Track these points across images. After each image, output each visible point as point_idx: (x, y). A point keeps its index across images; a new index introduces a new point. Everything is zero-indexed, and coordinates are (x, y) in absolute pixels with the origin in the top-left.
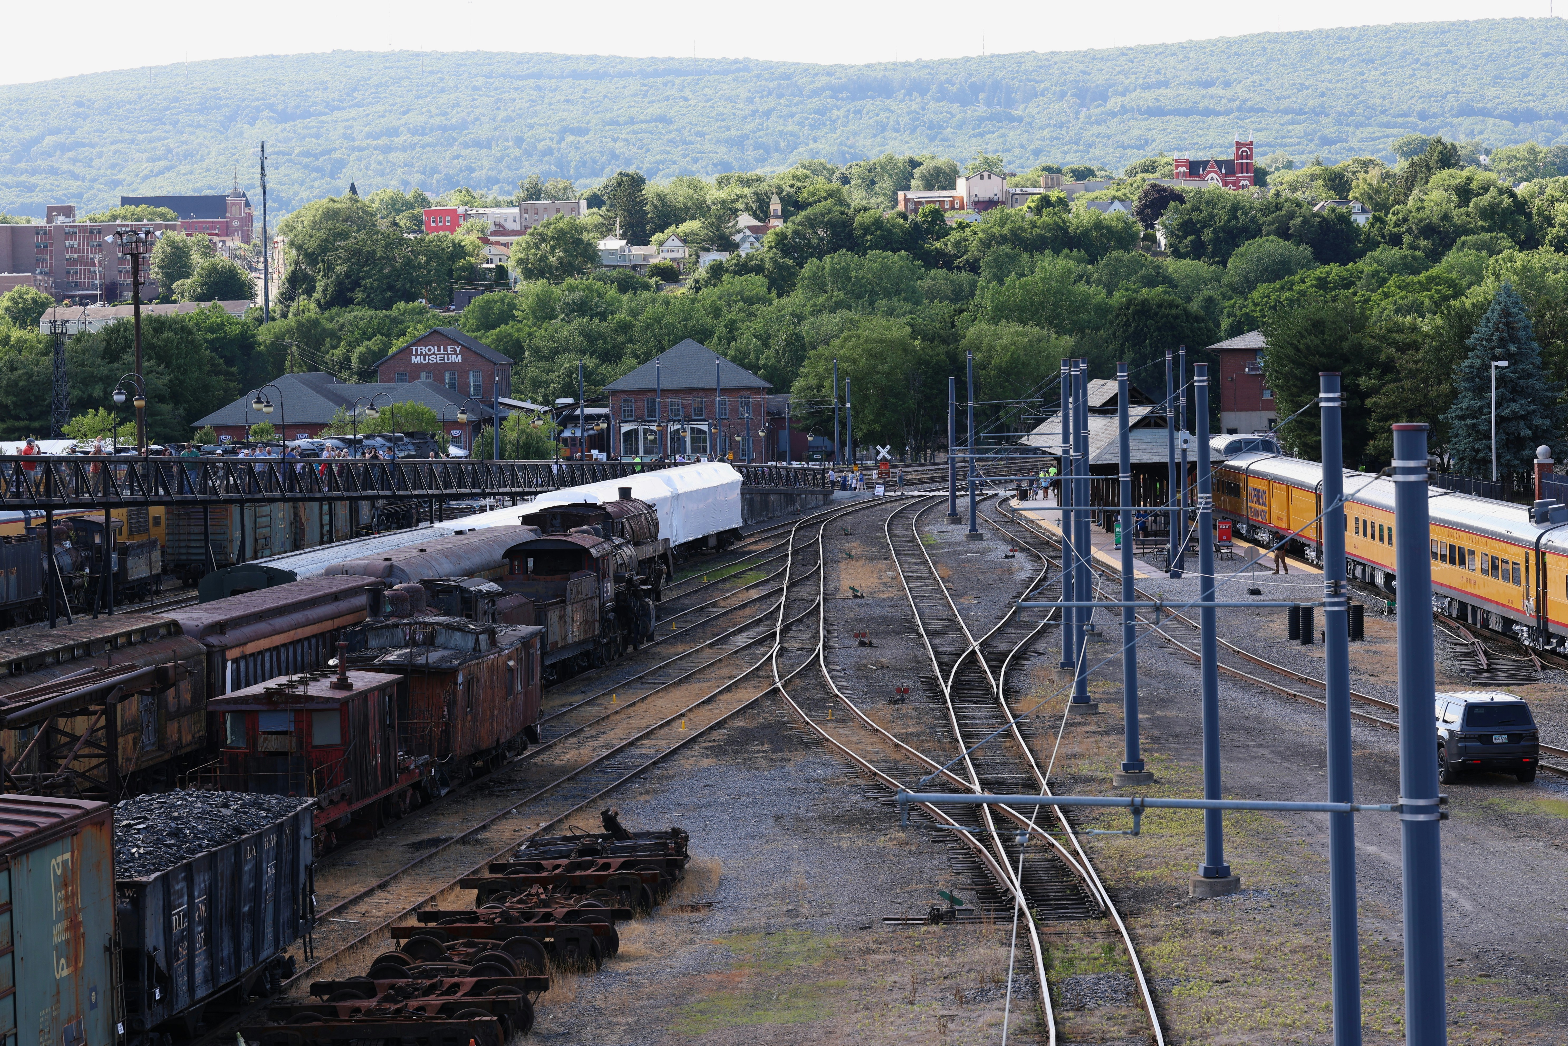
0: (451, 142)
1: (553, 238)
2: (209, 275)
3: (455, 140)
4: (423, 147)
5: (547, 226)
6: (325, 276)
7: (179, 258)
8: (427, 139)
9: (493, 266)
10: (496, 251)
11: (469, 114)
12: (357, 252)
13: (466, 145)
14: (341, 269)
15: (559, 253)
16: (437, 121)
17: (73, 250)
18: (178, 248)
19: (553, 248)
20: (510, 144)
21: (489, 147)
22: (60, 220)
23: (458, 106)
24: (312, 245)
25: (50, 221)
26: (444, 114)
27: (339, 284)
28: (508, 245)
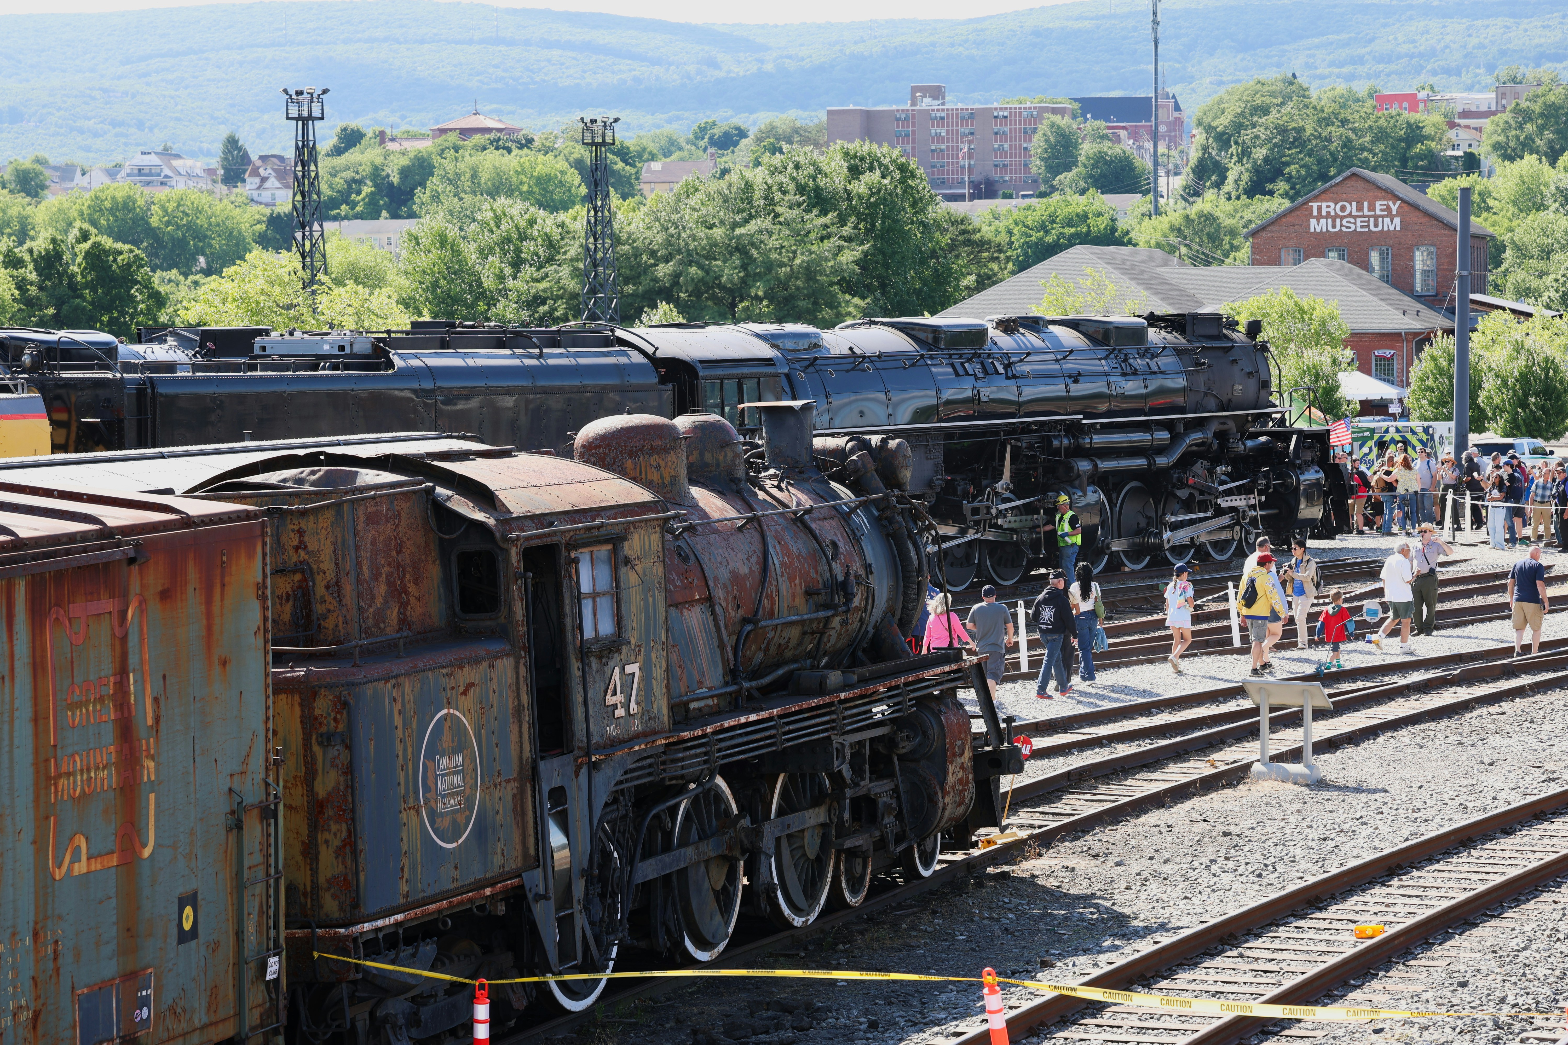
0: (1418, 70)
1: (1541, 115)
2: (1094, 166)
3: (1423, 67)
4: (1388, 75)
5: (1534, 98)
6: (1240, 161)
7: (1066, 147)
8: (1393, 67)
9: (1460, 153)
10: (1463, 134)
11: (1439, 41)
12: (1283, 130)
13: (1434, 73)
14: (1260, 153)
15: (1549, 135)
16: (1405, 48)
17: (939, 138)
18: (1063, 135)
19: (1541, 129)
20: (1482, 71)
21: (1459, 74)
22: (927, 103)
23: (1427, 32)
24: (1222, 123)
25: (914, 104)
26: (1413, 41)
27: (1256, 170)
28: (1480, 130)
